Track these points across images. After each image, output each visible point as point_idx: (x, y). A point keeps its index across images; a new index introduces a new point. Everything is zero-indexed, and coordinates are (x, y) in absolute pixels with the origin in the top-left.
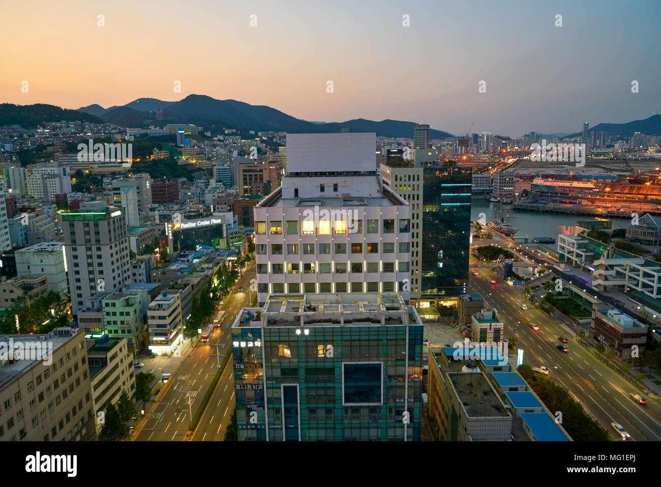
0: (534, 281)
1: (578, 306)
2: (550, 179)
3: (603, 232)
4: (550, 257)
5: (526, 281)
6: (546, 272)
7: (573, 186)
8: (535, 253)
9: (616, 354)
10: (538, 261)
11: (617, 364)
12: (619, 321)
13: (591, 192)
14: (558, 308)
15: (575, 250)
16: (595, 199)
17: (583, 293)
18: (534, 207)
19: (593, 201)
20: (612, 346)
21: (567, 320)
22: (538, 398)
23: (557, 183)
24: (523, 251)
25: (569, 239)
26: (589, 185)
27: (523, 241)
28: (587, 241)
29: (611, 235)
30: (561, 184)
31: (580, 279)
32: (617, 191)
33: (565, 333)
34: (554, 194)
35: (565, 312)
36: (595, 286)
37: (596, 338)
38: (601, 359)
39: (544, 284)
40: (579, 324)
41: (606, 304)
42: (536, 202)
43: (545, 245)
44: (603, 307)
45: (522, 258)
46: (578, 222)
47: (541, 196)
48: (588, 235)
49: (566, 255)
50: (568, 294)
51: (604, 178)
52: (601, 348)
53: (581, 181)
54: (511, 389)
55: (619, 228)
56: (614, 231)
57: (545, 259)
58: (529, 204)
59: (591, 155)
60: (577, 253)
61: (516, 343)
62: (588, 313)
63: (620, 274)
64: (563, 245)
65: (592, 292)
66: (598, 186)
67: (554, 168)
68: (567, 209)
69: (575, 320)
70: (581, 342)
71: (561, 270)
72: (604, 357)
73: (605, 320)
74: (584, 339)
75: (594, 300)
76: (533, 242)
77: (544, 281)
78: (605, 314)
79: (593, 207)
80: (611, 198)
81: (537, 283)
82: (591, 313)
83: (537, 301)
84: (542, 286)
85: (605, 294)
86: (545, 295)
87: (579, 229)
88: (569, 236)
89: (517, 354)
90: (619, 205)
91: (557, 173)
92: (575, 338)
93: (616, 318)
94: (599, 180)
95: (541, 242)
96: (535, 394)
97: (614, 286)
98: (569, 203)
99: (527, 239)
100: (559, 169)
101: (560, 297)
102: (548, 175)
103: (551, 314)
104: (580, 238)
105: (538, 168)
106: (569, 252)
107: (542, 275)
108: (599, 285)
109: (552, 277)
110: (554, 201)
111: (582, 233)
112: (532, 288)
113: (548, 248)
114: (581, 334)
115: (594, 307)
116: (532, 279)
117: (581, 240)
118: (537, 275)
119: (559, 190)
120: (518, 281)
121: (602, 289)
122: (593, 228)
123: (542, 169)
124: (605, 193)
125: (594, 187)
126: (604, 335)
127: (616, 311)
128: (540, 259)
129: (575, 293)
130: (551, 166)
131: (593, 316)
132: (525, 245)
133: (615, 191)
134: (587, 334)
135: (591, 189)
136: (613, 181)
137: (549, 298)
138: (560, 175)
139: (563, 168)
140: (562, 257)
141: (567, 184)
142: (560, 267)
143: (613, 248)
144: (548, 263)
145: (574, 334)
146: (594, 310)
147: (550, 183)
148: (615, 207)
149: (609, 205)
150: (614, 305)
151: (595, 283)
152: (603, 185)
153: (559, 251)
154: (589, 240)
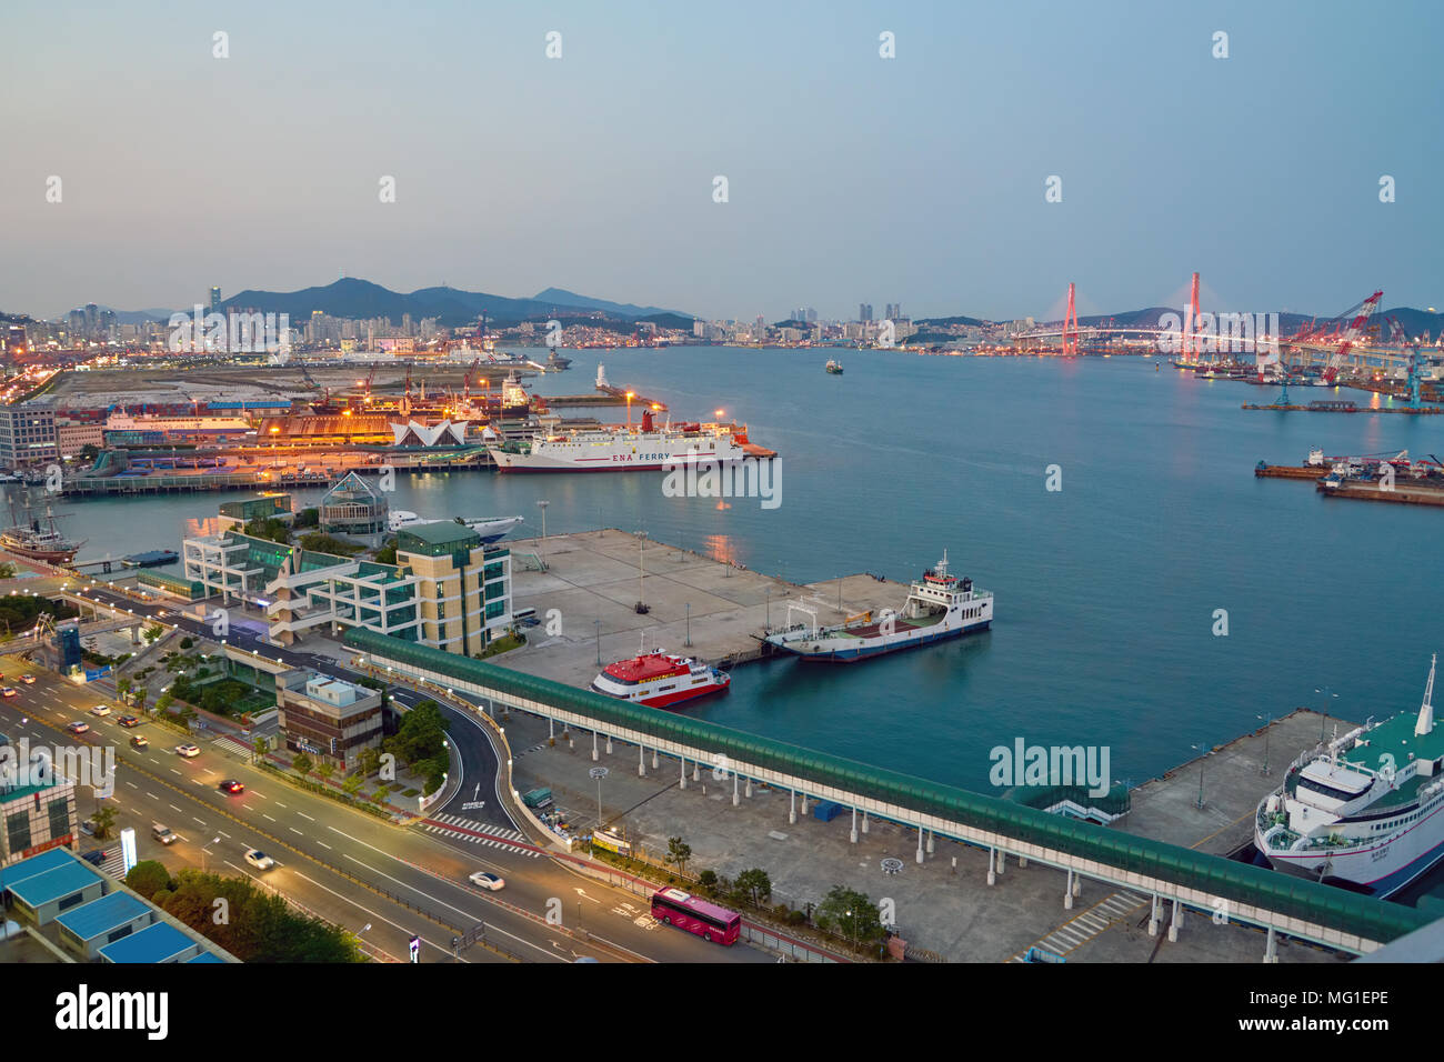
0: (139, 659)
1: (246, 690)
2: (147, 416)
3: (276, 520)
4: (171, 594)
5: (119, 664)
6: (166, 632)
7: (202, 427)
8: (135, 593)
9: (334, 765)
10: (142, 610)
11: (339, 786)
12: (331, 696)
13: (244, 437)
14: (205, 707)
15: (224, 569)
16: (253, 452)
17: (254, 660)
18: (116, 484)
19: (249, 458)
20: (324, 751)
21: (227, 726)
22: (182, 926)
23: (167, 423)
24: (102, 593)
25: (207, 547)
26: (238, 423)
27: (100, 569)
28: (247, 546)
29: (292, 523)
30: (175, 425)
31: (244, 629)
32: (295, 432)
33: (228, 757)
34: (162, 450)
35: (222, 711)
36: (277, 638)
37: (292, 747)
38: (308, 787)
39: (164, 660)
40: (254, 728)
41: (302, 670)
42: (120, 471)
43: (157, 569)
44: (297, 676)
45: (100, 610)
46: (222, 507)
47: (129, 458)
48: (247, 532)
49: (207, 583)
50: (222, 669)
51: (266, 406)
52: (304, 765)
53: (219, 415)
54: (113, 937)
55: (306, 508)
56: (298, 515)
57: (161, 602)
58: (104, 479)
59: (233, 358)
60: (228, 574)
61: (114, 818)
62: (269, 700)
63: (320, 601)
64: (195, 562)
65: (269, 652)
66: (256, 424)
67: (152, 389)
68: (195, 481)
69: (245, 722)
70: (264, 766)
71: (200, 619)
72: (313, 780)
73: (304, 704)
74: (270, 756)
75: (277, 667)
76: (125, 567)
77: (165, 652)
78: (301, 690)
79: (251, 470)
80: (285, 449)
81: (149, 661)
82: (274, 696)
83: (153, 704)
84: (160, 666)
85: (298, 650)
86: (169, 686)
87: (225, 522)
88: (208, 541)
89: (120, 844)
90: (300, 461)
91: (164, 401)
92: (250, 761)
93: (323, 692)
94: (256, 412)
95: (143, 565)
96: (175, 922)
97: (312, 627)
98: (199, 467)
99: (108, 563)
100: (167, 392)
101: (205, 681)
102: (142, 406)
103: (191, 724)
104: (231, 541)
105: (115, 390)
106: (213, 576)
107: (156, 640)
108: (284, 632)
109: (180, 639)
110: (164, 466)
111: (234, 528)
112: (137, 677)
113: (162, 575)
114: (261, 748)
115: (280, 682)
116: (134, 654)
117: (234, 544)
118: (146, 643)
119: (173, 440)
120: (97, 670)
121: (290, 640)
122: (254, 515)
123: (126, 394)
124: (271, 437)
125: (248, 427)
126: (307, 734)
127: (321, 679)
128: (148, 603)
129: (237, 663)
130: (149, 385)
131: (280, 703)
132: (104, 578)
133: (290, 433)
134: (273, 745)
135: (242, 431)
136: (283, 413)
137: (181, 691)
138: (171, 406)
139: (175, 388)
140: (197, 589)
141: (189, 425)
142: (195, 613)
143: (298, 550)
144: (167, 610)
145: (246, 753)
146: (280, 689)
147: (148, 424)
148: (295, 466)
149: (281, 462)
150: (315, 666)
151: (274, 631)
152: (266, 421)
153: (188, 578)
154: (250, 541)
